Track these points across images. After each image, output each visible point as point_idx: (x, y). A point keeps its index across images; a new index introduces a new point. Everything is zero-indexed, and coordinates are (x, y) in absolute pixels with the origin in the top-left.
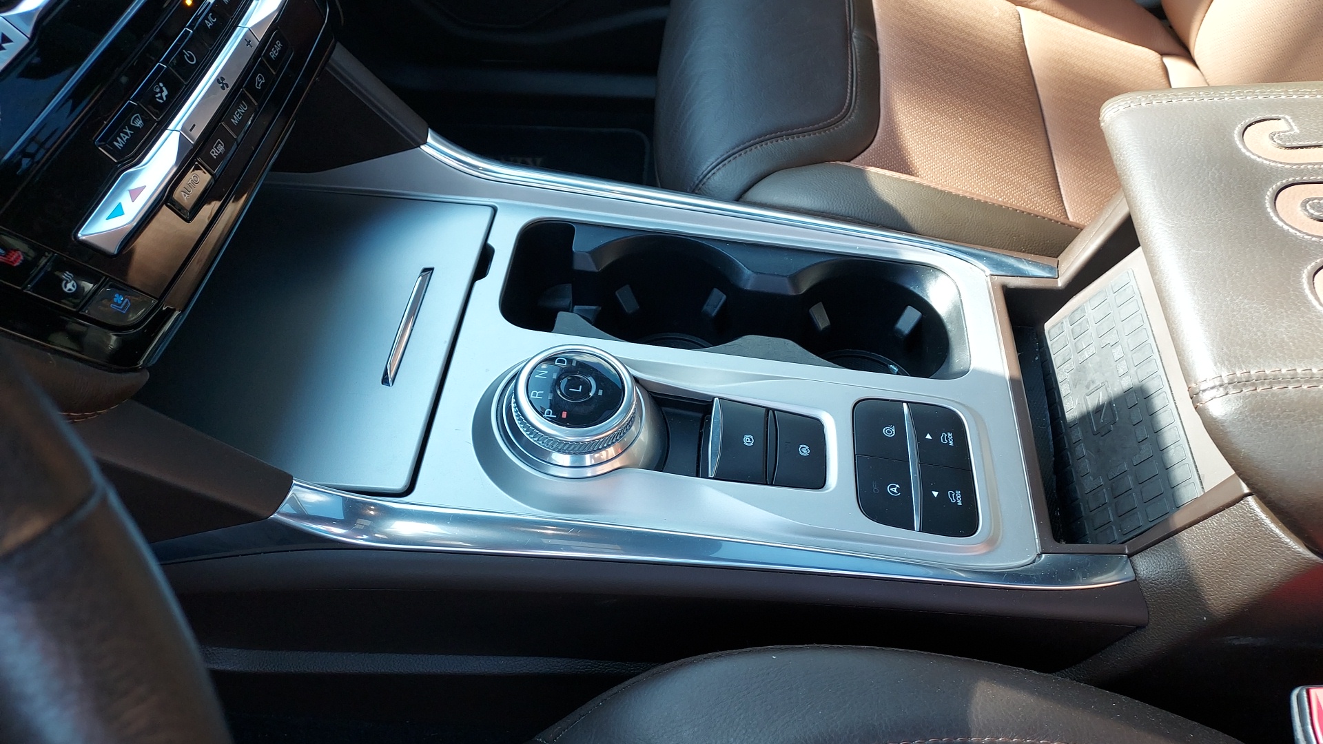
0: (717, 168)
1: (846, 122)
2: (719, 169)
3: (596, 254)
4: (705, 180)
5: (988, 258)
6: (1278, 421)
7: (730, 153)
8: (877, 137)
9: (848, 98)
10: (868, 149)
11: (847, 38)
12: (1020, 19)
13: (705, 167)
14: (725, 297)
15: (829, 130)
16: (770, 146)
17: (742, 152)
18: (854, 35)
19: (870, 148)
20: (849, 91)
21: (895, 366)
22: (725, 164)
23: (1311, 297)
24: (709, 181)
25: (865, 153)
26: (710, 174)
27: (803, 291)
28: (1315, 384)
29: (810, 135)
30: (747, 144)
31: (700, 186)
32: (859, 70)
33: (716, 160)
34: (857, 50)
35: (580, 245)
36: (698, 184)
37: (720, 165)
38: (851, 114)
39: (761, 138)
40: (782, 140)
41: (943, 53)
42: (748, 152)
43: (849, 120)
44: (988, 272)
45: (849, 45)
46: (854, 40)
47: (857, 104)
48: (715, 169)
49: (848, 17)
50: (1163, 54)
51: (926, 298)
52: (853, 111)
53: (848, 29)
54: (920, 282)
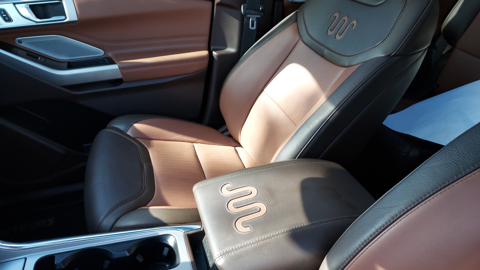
0: (104, 219)
1: (144, 193)
2: (105, 219)
3: (63, 262)
4: (101, 224)
5: (182, 228)
6: (231, 262)
7: (107, 214)
8: (155, 195)
9: (144, 186)
10: (152, 199)
11: (142, 167)
12: (194, 147)
13: (100, 220)
14: (109, 262)
15: (139, 197)
16: (120, 208)
17: (111, 213)
18: (144, 165)
19: (153, 198)
20: (144, 183)
21: (167, 264)
22: (106, 218)
23: (235, 229)
24: (102, 224)
25: (151, 201)
26: (102, 222)
27: (132, 253)
28: (237, 250)
29: (133, 201)
30: (113, 209)
31: (100, 226)
32: (147, 176)
33: (103, 217)
34: (145, 170)
35: (57, 261)
36: (99, 226)
37: (105, 218)
38: (145, 190)
39: (117, 206)
40: (124, 205)
41: (172, 164)
42: (113, 212)
43: (145, 192)
44: (183, 231)
45: (143, 169)
46: (144, 167)
47: (147, 186)
48: (103, 220)
49: (141, 161)
50: (235, 147)
51: (168, 244)
52: (146, 189)
53: (142, 164)
54: (166, 240)
